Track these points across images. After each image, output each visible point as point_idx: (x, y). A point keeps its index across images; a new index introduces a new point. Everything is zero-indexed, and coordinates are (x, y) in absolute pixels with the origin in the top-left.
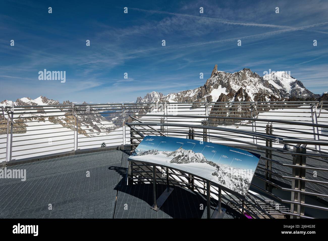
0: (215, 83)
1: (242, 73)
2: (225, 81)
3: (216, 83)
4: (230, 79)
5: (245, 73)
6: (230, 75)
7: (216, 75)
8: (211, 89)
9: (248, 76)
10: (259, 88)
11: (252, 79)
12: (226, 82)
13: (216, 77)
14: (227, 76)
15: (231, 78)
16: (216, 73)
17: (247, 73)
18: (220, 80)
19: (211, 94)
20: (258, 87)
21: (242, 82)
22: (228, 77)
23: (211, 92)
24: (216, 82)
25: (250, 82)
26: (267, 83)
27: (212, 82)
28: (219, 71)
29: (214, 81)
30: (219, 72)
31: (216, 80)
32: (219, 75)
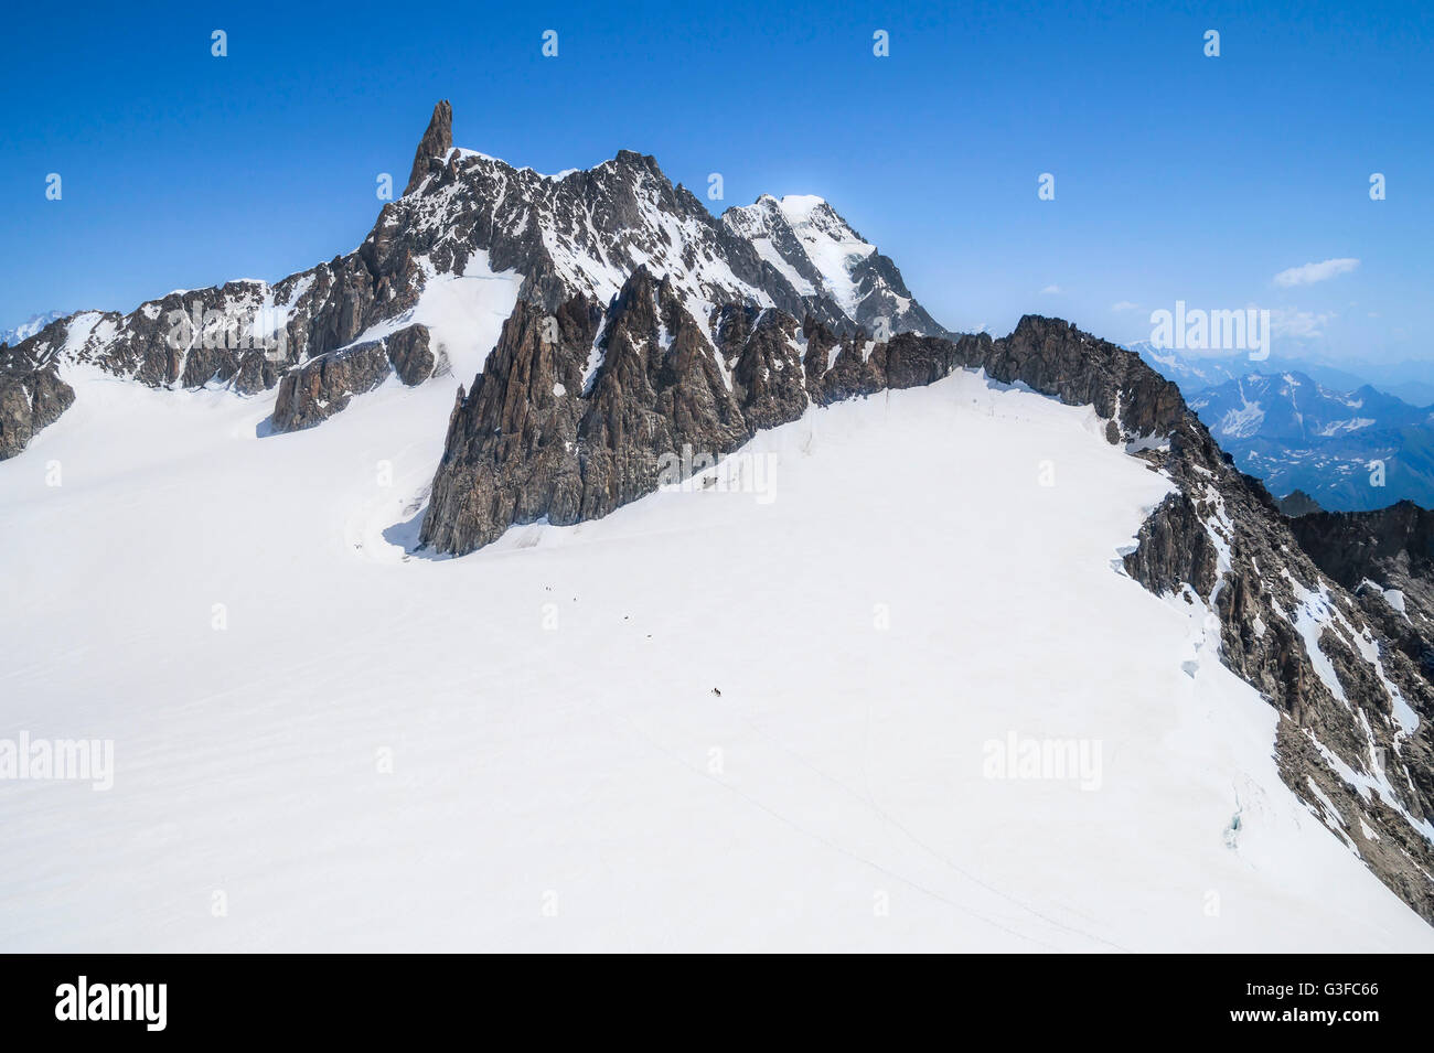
0: (441, 234)
1: (610, 177)
2: (514, 223)
3: (451, 234)
4: (542, 213)
5: (631, 180)
6: (537, 185)
7: (448, 178)
8: (416, 275)
9: (647, 203)
10: (709, 285)
11: (670, 222)
12: (517, 232)
13: (451, 191)
14: (522, 192)
15: (545, 207)
16: (445, 161)
17: (639, 180)
18: (476, 216)
19: (419, 315)
20: (707, 276)
21: (616, 239)
22: (526, 197)
23: (414, 302)
24: (447, 227)
25: (660, 246)
26: (751, 256)
27: (423, 226)
28: (465, 153)
29: (436, 220)
30: (462, 158)
31: (450, 213)
32: (466, 179)
